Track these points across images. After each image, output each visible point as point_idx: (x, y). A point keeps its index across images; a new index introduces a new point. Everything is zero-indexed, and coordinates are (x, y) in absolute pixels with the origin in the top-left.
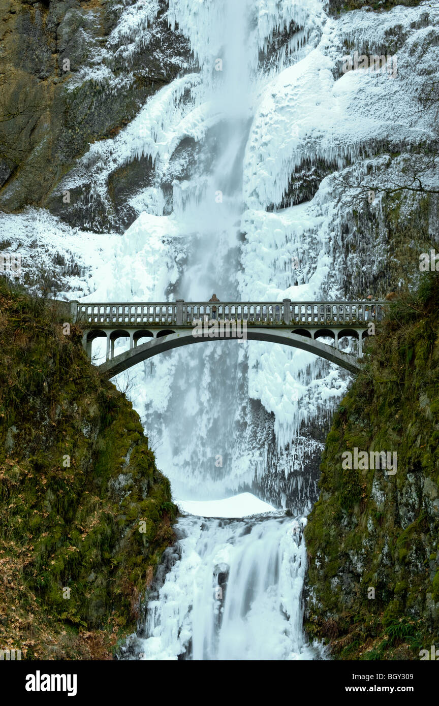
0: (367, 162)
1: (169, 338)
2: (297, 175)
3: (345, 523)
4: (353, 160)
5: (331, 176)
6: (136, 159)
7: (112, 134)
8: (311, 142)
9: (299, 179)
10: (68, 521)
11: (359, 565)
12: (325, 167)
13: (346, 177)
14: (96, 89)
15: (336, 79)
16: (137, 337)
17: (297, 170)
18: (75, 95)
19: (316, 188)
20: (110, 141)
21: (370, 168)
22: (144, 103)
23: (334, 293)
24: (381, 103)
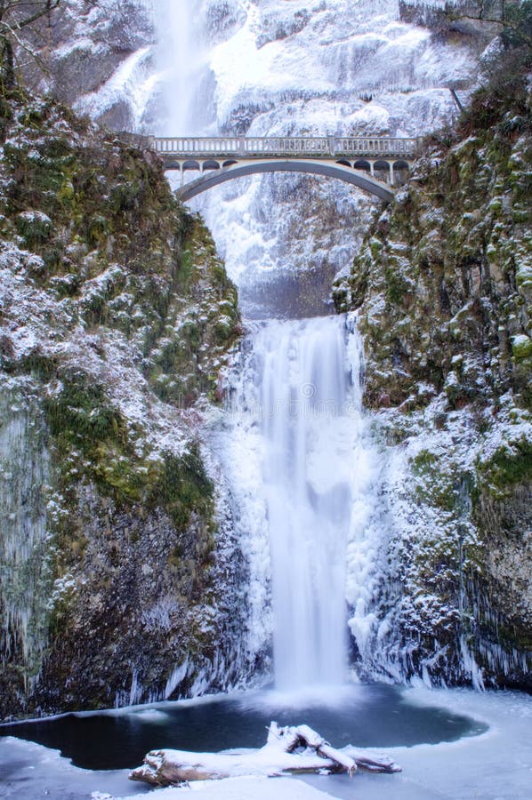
0: (286, 106)
1: (233, 167)
2: (234, 116)
3: (394, 314)
4: (276, 104)
5: (259, 117)
6: (114, 105)
7: (95, 89)
8: (245, 93)
9: (236, 119)
10: (163, 316)
11: (409, 347)
12: (255, 110)
13: (272, 117)
14: (82, 55)
15: (259, 48)
16: (205, 168)
17: (235, 112)
18: (65, 60)
19: (249, 125)
20: (93, 94)
21: (289, 110)
22: (117, 66)
23: (265, 200)
24: (295, 64)
